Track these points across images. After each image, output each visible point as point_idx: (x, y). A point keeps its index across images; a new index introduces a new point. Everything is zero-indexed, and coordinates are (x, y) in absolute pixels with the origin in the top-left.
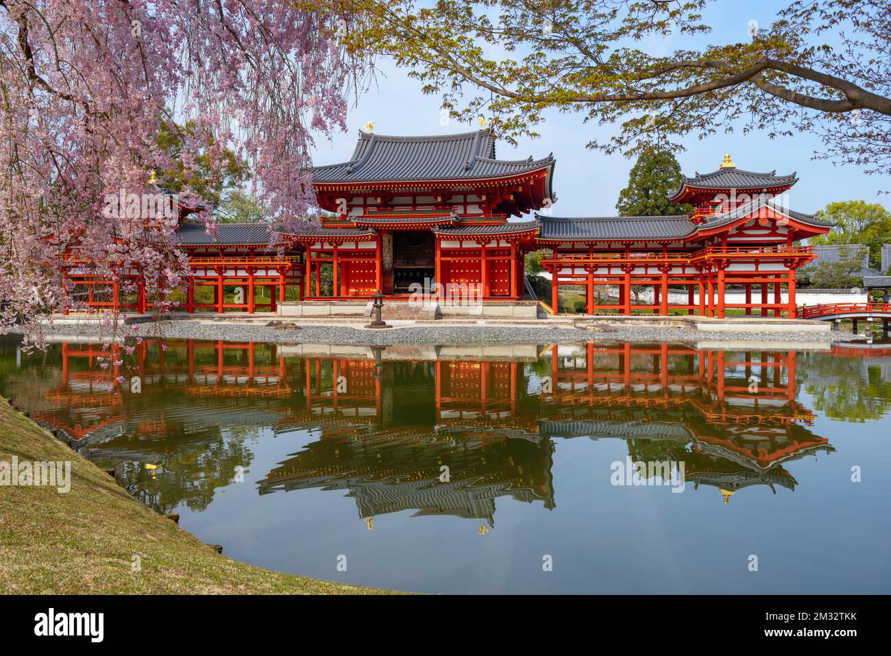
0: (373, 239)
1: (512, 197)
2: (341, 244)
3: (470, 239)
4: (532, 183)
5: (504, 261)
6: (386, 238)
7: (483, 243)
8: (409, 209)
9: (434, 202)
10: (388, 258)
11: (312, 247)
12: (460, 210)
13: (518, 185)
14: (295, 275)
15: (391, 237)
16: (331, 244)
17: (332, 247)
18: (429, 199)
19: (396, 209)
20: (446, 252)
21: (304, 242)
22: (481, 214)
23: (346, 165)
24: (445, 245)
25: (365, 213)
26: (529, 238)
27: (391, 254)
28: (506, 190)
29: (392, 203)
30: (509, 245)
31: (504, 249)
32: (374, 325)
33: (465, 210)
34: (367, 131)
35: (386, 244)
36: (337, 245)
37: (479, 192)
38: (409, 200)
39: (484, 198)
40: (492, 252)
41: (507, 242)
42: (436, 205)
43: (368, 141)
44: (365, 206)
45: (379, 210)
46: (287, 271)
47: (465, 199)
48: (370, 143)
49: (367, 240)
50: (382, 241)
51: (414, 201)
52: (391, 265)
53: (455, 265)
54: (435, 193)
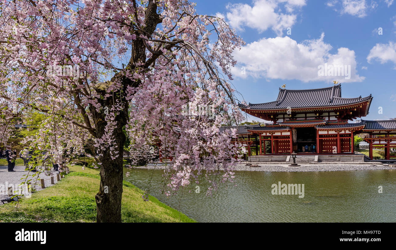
0: (289, 131)
1: (351, 113)
2: (274, 133)
3: (333, 130)
4: (361, 107)
5: (347, 139)
6: (294, 131)
7: (338, 132)
8: (304, 119)
9: (315, 116)
10: (295, 138)
11: (262, 135)
12: (327, 119)
13: (354, 108)
14: (254, 145)
15: (296, 130)
16: (270, 134)
17: (271, 135)
18: (313, 115)
19: (298, 119)
20: (321, 136)
21: (258, 133)
22: (336, 120)
23: (275, 102)
24: (320, 133)
25: (284, 121)
26: (360, 129)
27: (296, 137)
28: (348, 110)
29: (296, 117)
30: (350, 132)
31: (347, 134)
32: (293, 165)
33: (329, 119)
34: (283, 88)
35: (294, 133)
36: (273, 134)
37: (336, 111)
38: (304, 115)
39: (338, 114)
40: (342, 135)
41: (349, 131)
42: (316, 117)
43: (284, 92)
44: (284, 118)
45: (290, 120)
46: (251, 144)
47: (329, 114)
48: (284, 93)
49: (286, 132)
50: (292, 132)
51: (306, 115)
52: (296, 141)
53: (325, 141)
54: (315, 112)
